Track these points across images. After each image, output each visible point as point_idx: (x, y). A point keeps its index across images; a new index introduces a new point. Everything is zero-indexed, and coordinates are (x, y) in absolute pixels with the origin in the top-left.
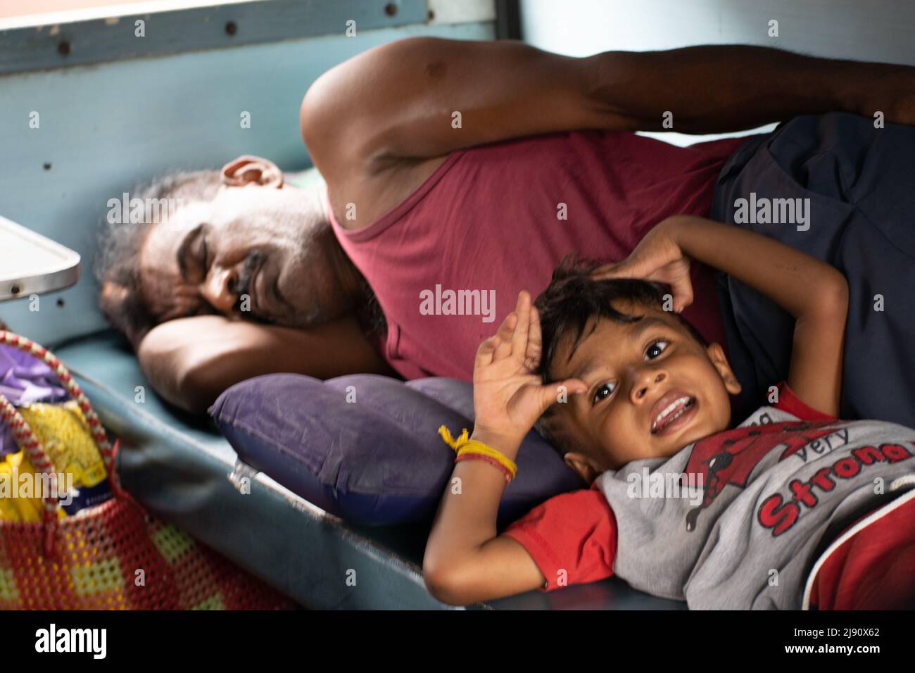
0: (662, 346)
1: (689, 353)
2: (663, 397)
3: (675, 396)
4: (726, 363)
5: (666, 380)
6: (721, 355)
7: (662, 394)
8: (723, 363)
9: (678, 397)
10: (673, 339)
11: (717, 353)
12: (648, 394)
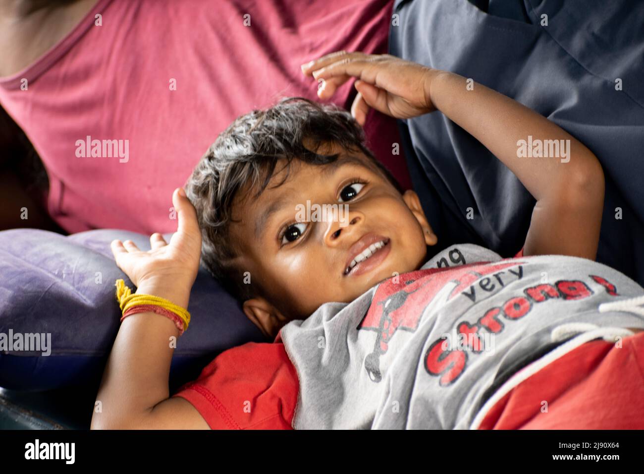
0: (357, 187)
1: (386, 195)
2: (358, 240)
3: (371, 240)
4: (422, 212)
5: (360, 223)
6: (417, 204)
7: (357, 237)
8: (419, 212)
9: (374, 242)
10: (369, 181)
11: (413, 201)
12: (342, 236)
